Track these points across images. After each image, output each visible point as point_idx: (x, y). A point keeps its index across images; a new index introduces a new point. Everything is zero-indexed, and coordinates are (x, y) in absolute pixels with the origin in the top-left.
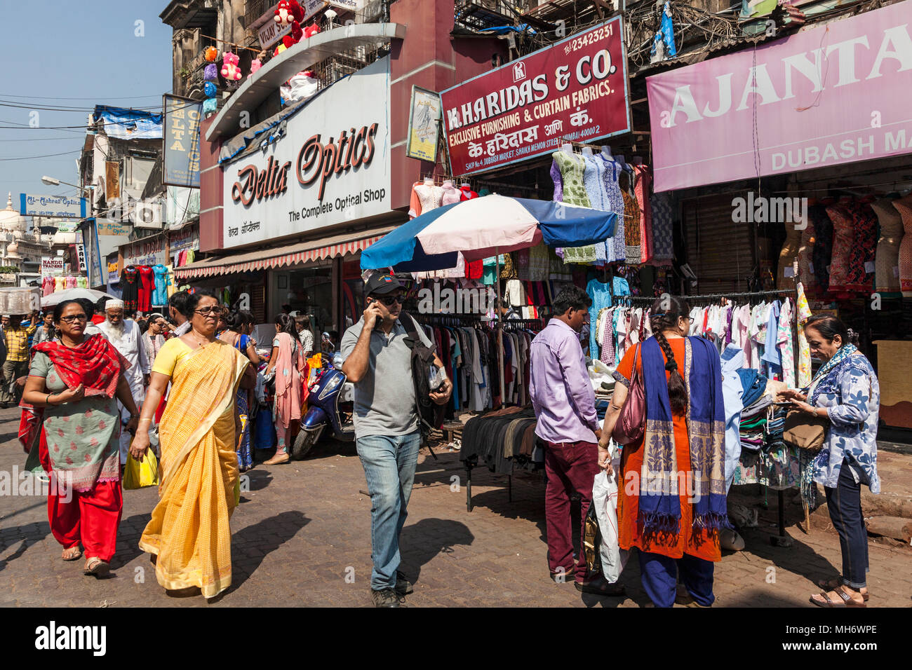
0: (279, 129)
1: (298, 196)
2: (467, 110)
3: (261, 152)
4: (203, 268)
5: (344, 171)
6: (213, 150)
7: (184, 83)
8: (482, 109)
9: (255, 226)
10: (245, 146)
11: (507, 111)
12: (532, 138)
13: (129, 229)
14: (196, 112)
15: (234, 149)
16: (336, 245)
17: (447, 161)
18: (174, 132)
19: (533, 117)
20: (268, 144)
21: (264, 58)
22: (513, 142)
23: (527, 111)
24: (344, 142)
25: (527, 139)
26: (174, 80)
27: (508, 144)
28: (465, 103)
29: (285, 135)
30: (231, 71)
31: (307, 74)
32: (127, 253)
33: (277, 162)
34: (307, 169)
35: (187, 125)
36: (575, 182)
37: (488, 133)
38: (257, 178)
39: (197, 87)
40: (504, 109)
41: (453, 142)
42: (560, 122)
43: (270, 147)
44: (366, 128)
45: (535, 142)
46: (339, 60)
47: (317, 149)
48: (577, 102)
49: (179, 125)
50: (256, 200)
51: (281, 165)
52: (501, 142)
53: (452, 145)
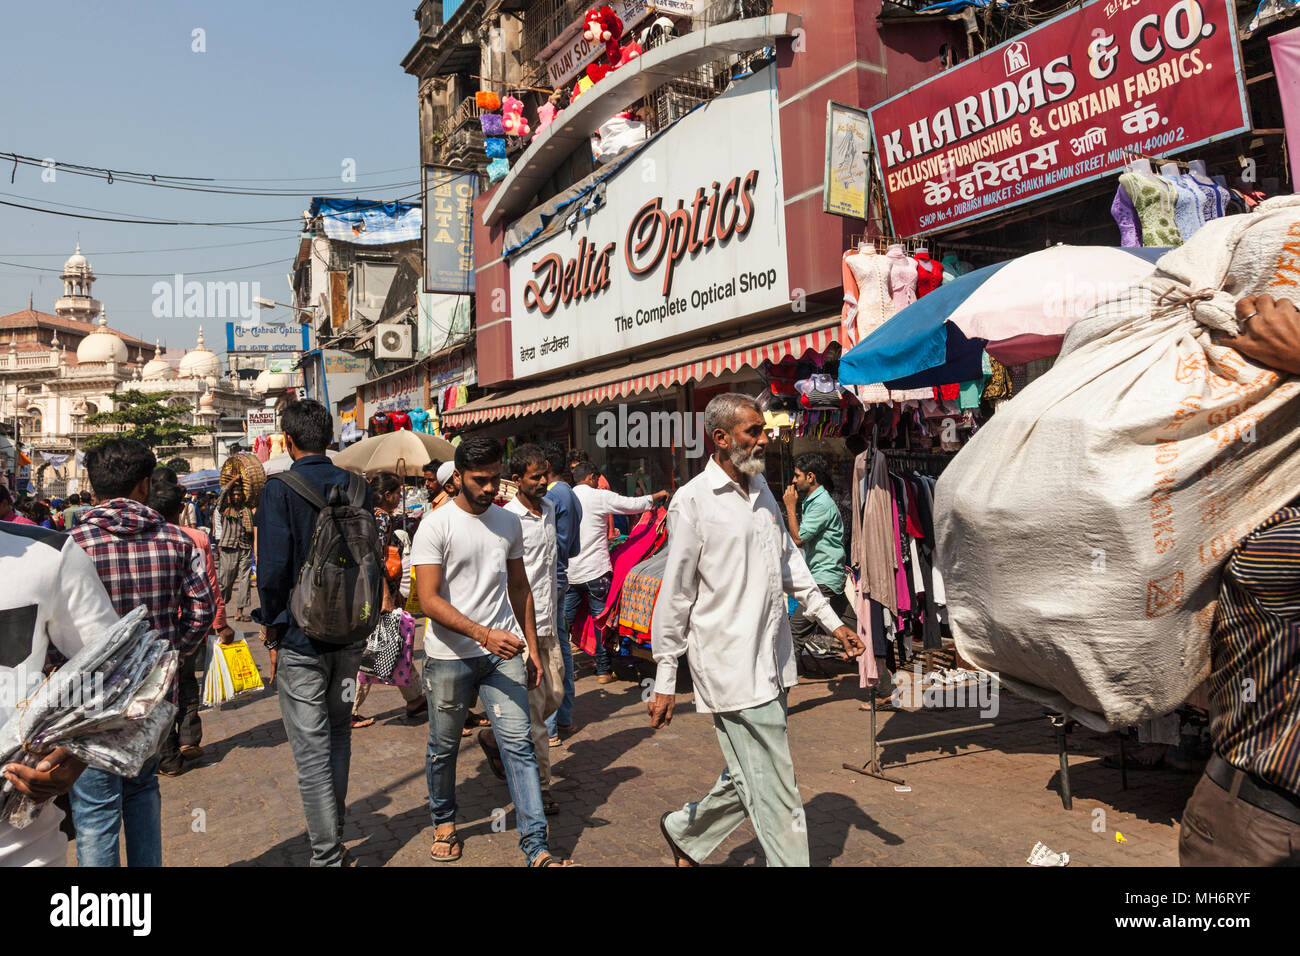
0: (593, 197)
1: (628, 293)
2: (919, 131)
3: (568, 232)
4: (488, 409)
5: (704, 248)
6: (493, 237)
7: (436, 152)
8: (949, 126)
9: (561, 343)
10: (541, 226)
11: (996, 125)
12: (1047, 162)
13: (366, 363)
14: (467, 186)
15: (526, 234)
16: (704, 360)
17: (885, 216)
18: (438, 217)
19: (1046, 127)
20: (577, 220)
21: (558, 100)
22: (1010, 172)
23: (1034, 122)
24: (702, 204)
25: (1037, 165)
26: (423, 150)
27: (1000, 177)
28: (916, 119)
29: (604, 204)
30: (514, 123)
31: (625, 116)
32: (368, 395)
33: (593, 245)
34: (642, 251)
35: (456, 205)
36: (1164, 222)
37: (960, 164)
38: (562, 271)
39: (456, 155)
40: (989, 122)
41: (895, 185)
42: (1101, 131)
43: (582, 224)
44: (738, 180)
45: (1051, 168)
46: (678, 88)
47: (658, 218)
48: (1134, 94)
49: (445, 206)
50: (561, 303)
51: (600, 250)
52: (986, 175)
53: (893, 190)
